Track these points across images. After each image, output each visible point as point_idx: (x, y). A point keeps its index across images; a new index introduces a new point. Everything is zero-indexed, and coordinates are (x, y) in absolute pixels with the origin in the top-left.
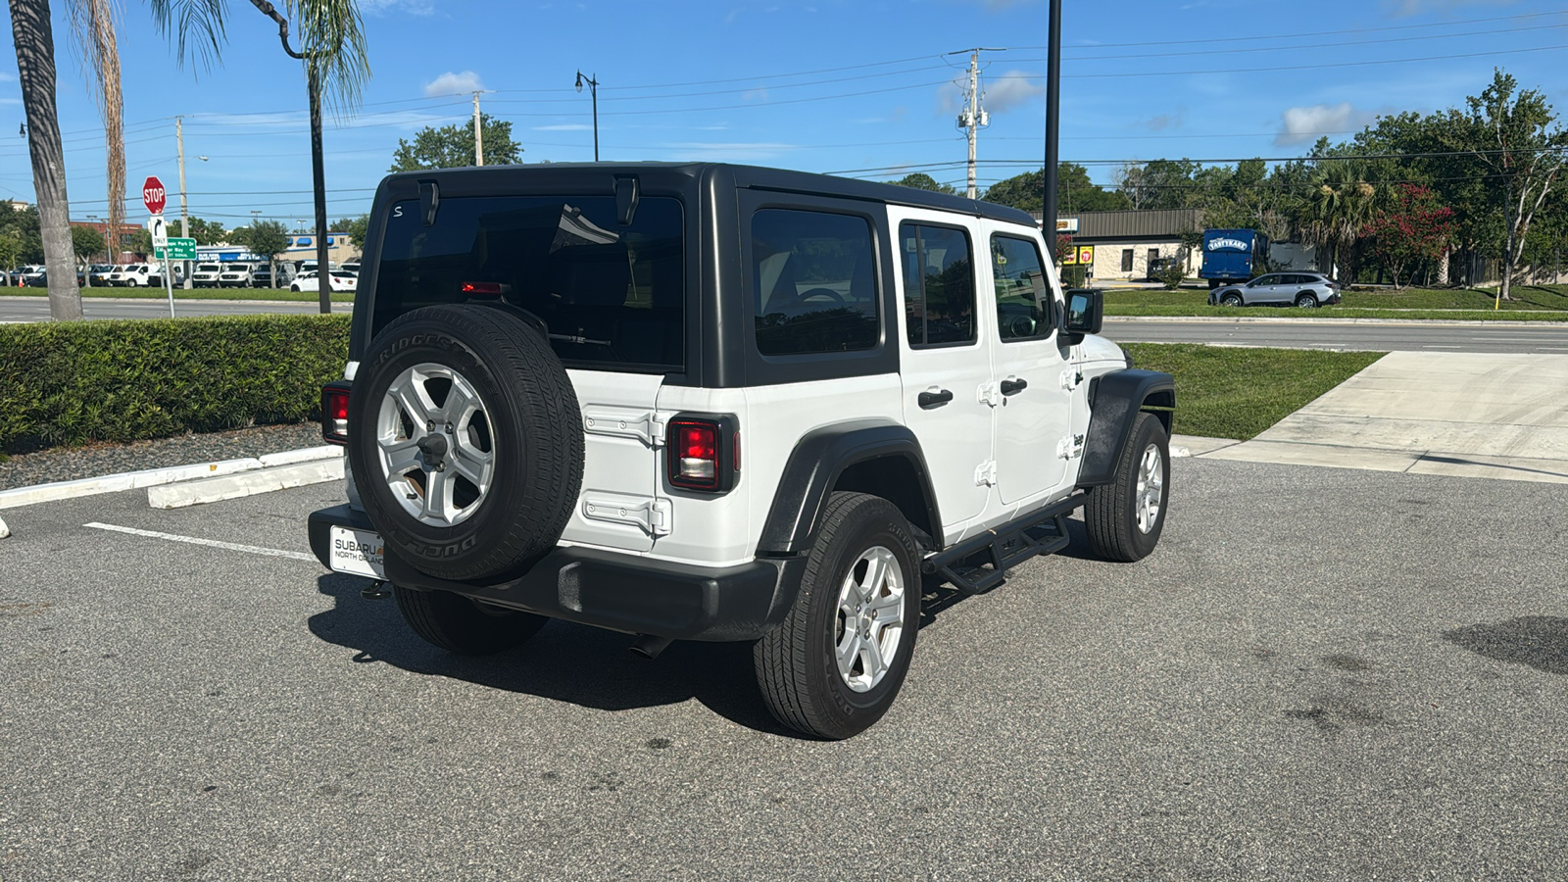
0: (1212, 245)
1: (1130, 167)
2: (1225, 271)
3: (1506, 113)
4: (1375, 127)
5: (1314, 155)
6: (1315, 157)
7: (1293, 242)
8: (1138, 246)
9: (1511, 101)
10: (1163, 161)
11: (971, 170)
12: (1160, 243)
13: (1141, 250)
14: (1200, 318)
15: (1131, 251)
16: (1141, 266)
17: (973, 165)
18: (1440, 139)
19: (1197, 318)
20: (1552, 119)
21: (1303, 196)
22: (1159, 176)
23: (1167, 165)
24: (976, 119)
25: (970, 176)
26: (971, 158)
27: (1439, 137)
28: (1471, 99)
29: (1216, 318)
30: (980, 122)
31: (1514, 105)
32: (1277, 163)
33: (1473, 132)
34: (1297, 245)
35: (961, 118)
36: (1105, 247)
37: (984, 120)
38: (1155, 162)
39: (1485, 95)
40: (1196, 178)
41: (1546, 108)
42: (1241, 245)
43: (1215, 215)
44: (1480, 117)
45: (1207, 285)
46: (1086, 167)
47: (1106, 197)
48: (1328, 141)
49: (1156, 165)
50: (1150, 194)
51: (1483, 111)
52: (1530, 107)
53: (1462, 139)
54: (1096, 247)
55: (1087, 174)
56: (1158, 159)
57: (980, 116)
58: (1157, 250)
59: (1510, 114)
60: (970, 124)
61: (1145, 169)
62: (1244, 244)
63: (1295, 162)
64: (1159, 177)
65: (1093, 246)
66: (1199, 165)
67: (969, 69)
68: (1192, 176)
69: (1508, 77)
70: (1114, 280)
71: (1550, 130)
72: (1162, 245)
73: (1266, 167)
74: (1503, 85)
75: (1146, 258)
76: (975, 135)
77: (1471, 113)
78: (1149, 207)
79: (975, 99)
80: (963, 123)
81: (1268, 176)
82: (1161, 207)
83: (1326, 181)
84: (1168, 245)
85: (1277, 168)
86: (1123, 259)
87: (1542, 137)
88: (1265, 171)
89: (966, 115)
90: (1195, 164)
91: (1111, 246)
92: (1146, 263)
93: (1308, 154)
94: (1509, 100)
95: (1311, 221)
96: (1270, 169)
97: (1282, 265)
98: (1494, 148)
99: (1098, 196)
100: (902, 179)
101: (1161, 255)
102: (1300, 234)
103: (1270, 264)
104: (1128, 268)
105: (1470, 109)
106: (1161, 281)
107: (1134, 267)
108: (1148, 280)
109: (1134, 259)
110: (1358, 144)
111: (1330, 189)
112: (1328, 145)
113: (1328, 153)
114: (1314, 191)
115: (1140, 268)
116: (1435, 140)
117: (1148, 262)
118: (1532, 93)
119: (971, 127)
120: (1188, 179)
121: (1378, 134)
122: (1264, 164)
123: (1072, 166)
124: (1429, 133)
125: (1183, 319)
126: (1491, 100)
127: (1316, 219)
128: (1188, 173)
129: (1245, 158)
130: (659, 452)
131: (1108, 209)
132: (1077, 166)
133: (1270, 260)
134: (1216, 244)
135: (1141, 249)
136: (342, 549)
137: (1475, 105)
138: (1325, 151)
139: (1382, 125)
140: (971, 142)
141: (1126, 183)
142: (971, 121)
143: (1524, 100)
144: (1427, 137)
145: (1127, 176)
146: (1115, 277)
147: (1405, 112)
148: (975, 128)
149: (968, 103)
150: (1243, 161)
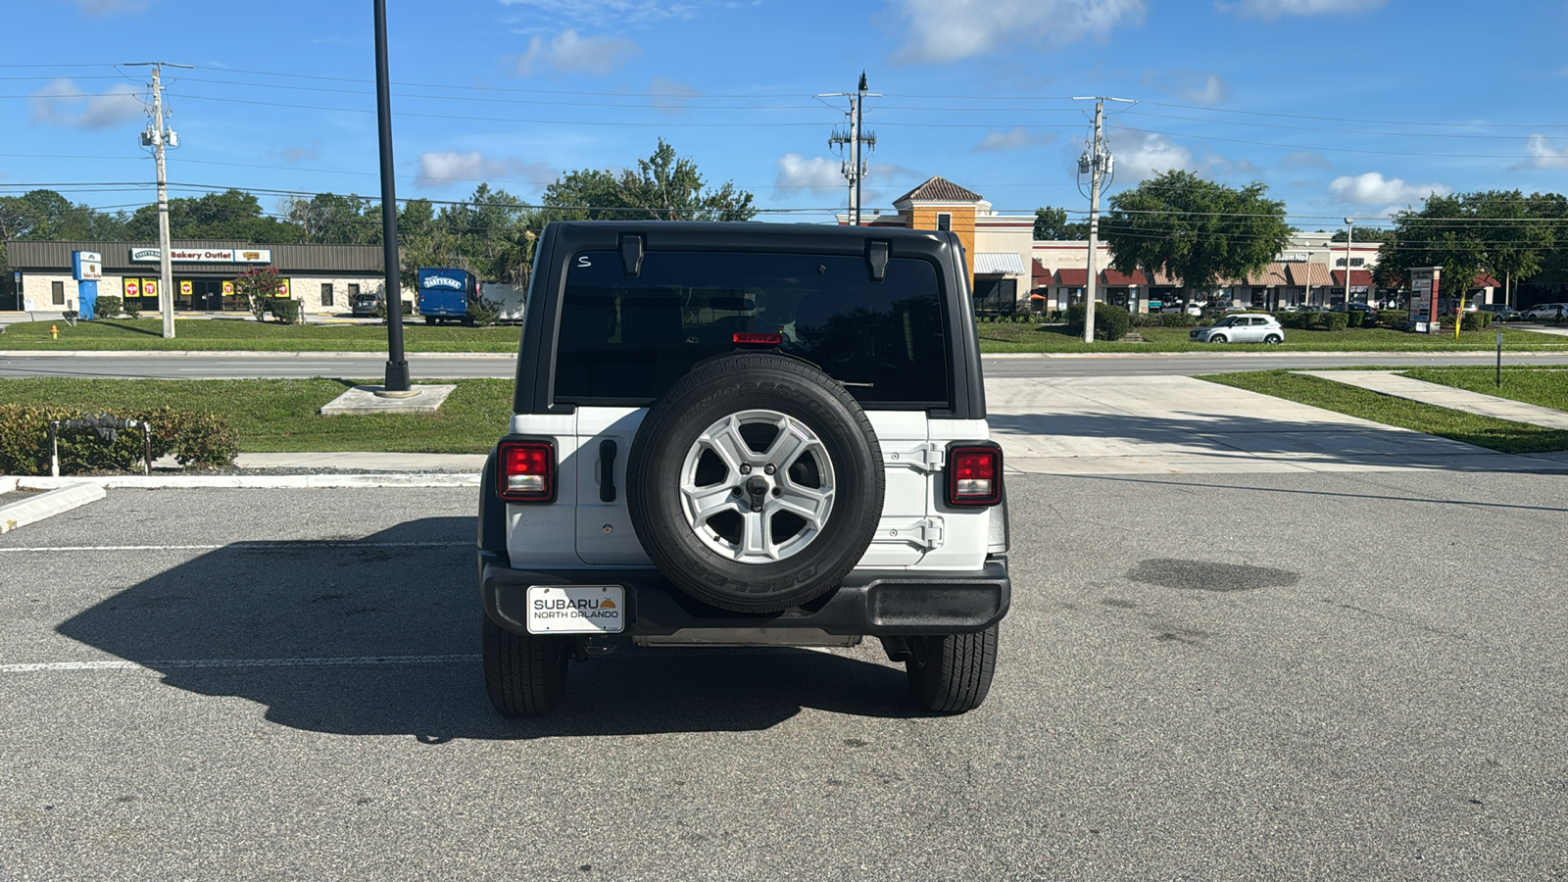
0: (427, 283)
1: (296, 200)
2: (442, 308)
3: (668, 177)
4: (563, 181)
5: (477, 200)
6: (477, 202)
7: (503, 283)
8: (337, 280)
9: (671, 169)
10: (330, 195)
11: (161, 192)
12: (360, 278)
13: (341, 285)
14: (477, 354)
15: (331, 285)
16: (342, 300)
17: (163, 187)
18: (620, 196)
19: (473, 353)
20: (702, 185)
21: (509, 239)
22: (327, 209)
23: (335, 199)
24: (163, 138)
25: (161, 199)
26: (160, 180)
27: (619, 194)
28: (642, 162)
29: (492, 354)
30: (168, 142)
31: (674, 171)
32: (443, 206)
33: (645, 192)
34: (506, 285)
35: (144, 135)
36: (302, 280)
37: (173, 140)
38: (322, 195)
39: (652, 160)
40: (367, 214)
41: (696, 176)
42: (456, 284)
43: (416, 253)
44: (649, 179)
45: (424, 321)
46: (257, 196)
47: (281, 228)
48: (488, 188)
49: (324, 199)
50: (320, 228)
51: (651, 175)
52: (687, 173)
53: (637, 196)
54: (292, 280)
55: (259, 203)
56: (325, 193)
57: (168, 136)
58: (357, 286)
59: (671, 178)
60: (158, 143)
61: (312, 202)
62: (458, 283)
63: (458, 205)
64: (328, 211)
65: (289, 278)
66: (368, 202)
67: (151, 83)
68: (362, 212)
69: (668, 147)
70: (316, 314)
71: (702, 194)
72: (362, 280)
73: (432, 208)
74: (664, 153)
75: (347, 293)
76: (163, 155)
77: (642, 175)
78: (320, 241)
79: (160, 116)
80: (148, 142)
81: (435, 217)
82: (332, 242)
83: (528, 227)
84: (368, 281)
85: (443, 210)
86: (322, 293)
87: (697, 199)
88: (433, 212)
89: (151, 133)
90: (364, 201)
91: (308, 280)
92: (347, 298)
93: (471, 198)
94: (670, 166)
95: (519, 264)
96: (437, 209)
97: (494, 303)
98: (662, 207)
99: (274, 227)
100: (23, 195)
101: (362, 291)
102: (510, 275)
103: (483, 302)
104: (329, 302)
105: (641, 171)
106: (380, 317)
107: (334, 301)
108: (354, 315)
109: (334, 294)
110: (550, 194)
111: (533, 235)
112: (488, 192)
113: (488, 199)
114: (518, 235)
115: (342, 303)
116: (616, 196)
117: (349, 297)
118: (687, 162)
119: (158, 146)
120: (357, 214)
121: (568, 187)
122: (431, 206)
123: (241, 194)
124: (611, 190)
125: (461, 355)
126: (656, 165)
127: (523, 261)
128: (358, 209)
129: (413, 199)
130: (931, 477)
131: (288, 241)
132: (247, 194)
133: (483, 299)
134: (431, 282)
135: (340, 283)
136: (544, 609)
137: (645, 168)
138: (486, 196)
139: (569, 179)
140: (159, 162)
141: (293, 215)
142: (157, 140)
143: (681, 167)
144: (609, 193)
145: (294, 208)
146: (316, 311)
147: (587, 170)
148: (162, 147)
149: (154, 121)
150: (411, 201)
